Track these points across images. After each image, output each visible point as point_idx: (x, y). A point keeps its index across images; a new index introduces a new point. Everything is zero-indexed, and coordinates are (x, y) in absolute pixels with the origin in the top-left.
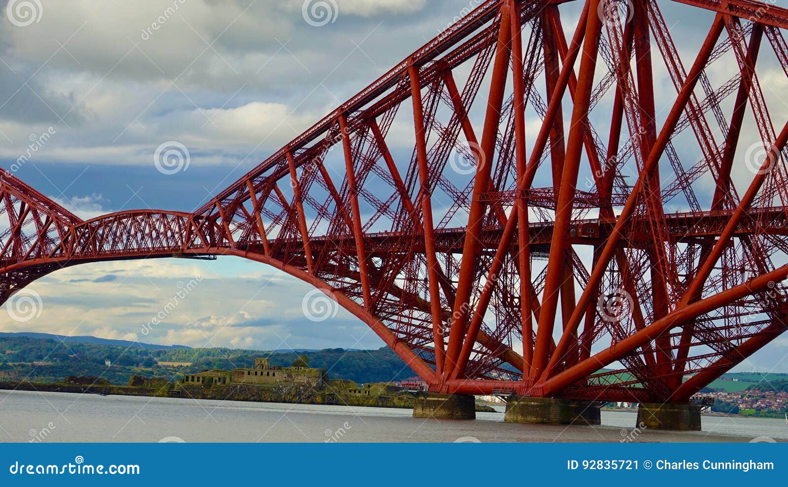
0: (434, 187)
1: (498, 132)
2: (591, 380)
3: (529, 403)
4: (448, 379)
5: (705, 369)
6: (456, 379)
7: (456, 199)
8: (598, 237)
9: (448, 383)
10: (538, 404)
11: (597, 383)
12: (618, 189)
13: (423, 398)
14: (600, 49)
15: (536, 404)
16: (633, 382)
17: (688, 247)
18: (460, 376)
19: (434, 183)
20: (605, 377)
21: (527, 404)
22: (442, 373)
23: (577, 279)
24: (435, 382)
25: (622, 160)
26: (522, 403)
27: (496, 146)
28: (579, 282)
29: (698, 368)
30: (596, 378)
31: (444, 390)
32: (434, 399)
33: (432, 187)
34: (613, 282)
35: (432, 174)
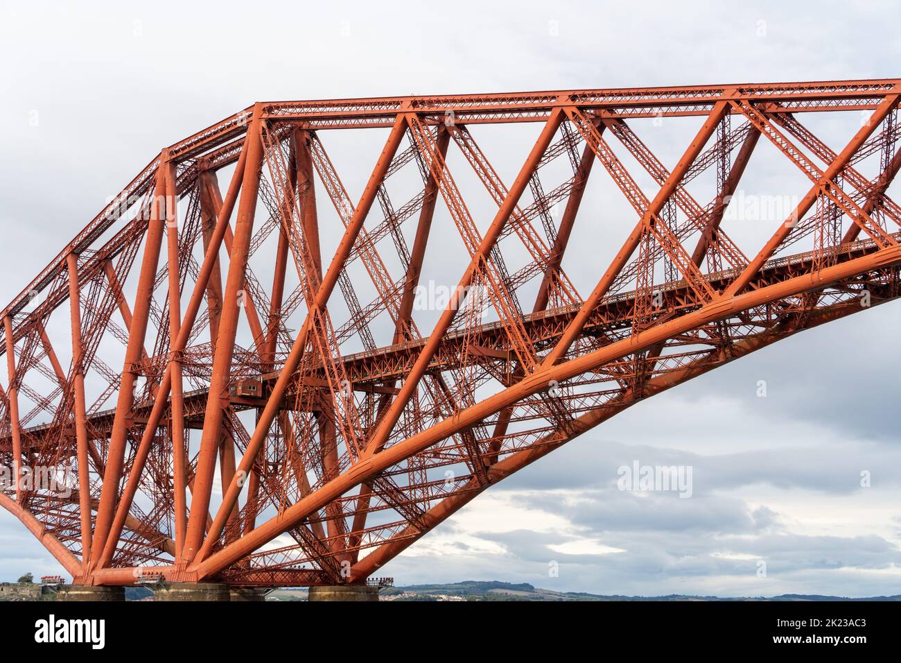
0: (88, 368)
1: (153, 299)
2: (255, 560)
3: (180, 590)
4: (93, 569)
5: (388, 541)
6: (102, 568)
7: (112, 382)
8: (261, 396)
9: (93, 573)
10: (192, 591)
11: (261, 563)
12: (282, 345)
13: (64, 592)
14: (260, 192)
15: (188, 591)
16: (304, 561)
17: (366, 397)
18: (107, 565)
19: (87, 365)
20: (270, 556)
21: (178, 592)
22: (88, 562)
23: (237, 445)
24: (80, 573)
25: (286, 313)
26: (171, 591)
27: (150, 315)
28: (239, 448)
29: (380, 540)
30: (260, 558)
31: (89, 582)
32: (76, 592)
33: (86, 368)
34: (278, 448)
35: (88, 359)
